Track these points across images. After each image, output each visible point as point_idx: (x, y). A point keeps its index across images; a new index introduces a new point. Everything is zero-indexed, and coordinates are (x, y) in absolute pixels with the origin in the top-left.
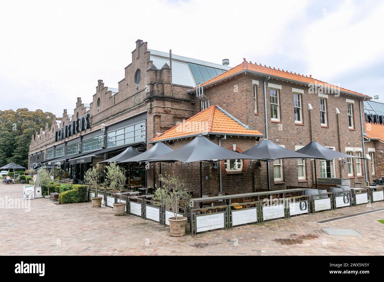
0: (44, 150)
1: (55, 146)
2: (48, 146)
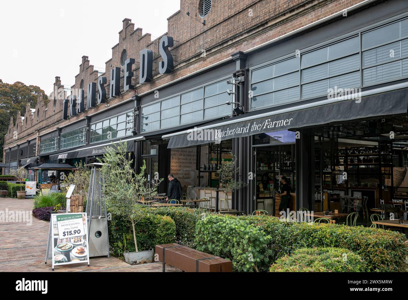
0: (36, 138)
1: (60, 130)
2: (44, 130)
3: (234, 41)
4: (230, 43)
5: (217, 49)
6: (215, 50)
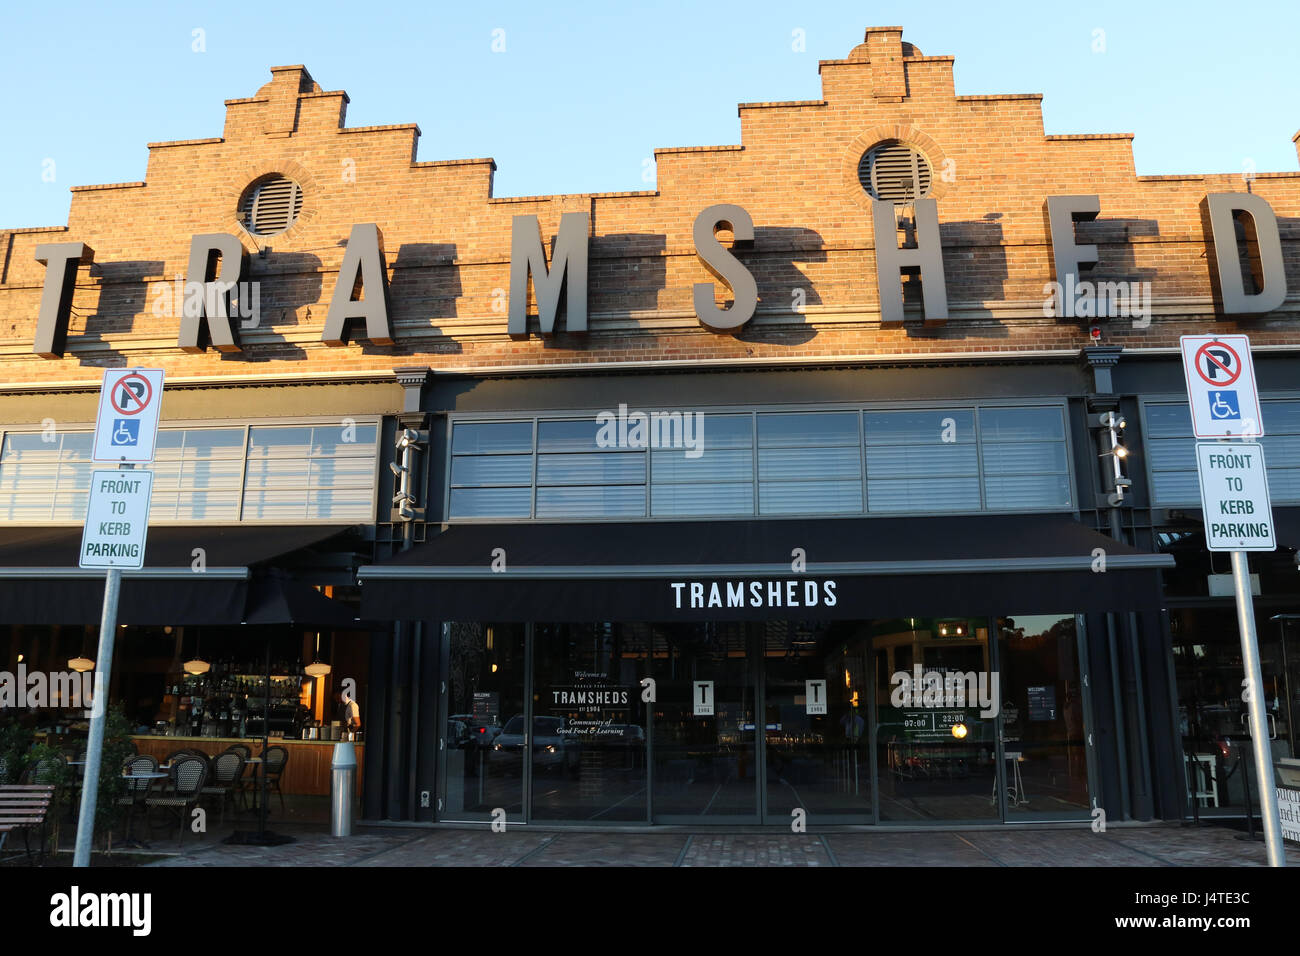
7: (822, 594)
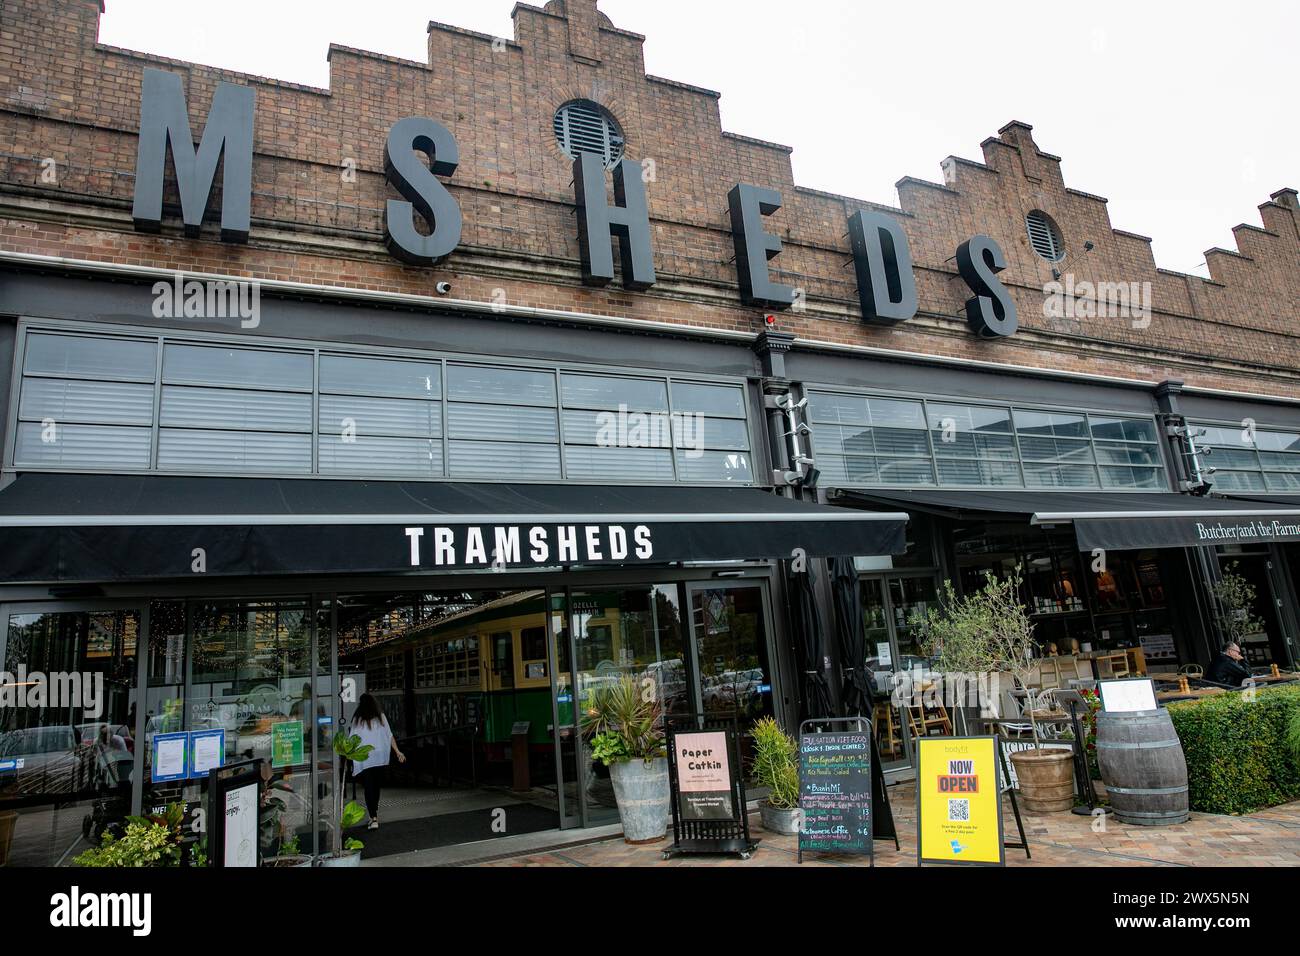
3: (1158, 357)
4: (1151, 356)
5: (1123, 352)
6: (1118, 351)
7: (632, 545)
